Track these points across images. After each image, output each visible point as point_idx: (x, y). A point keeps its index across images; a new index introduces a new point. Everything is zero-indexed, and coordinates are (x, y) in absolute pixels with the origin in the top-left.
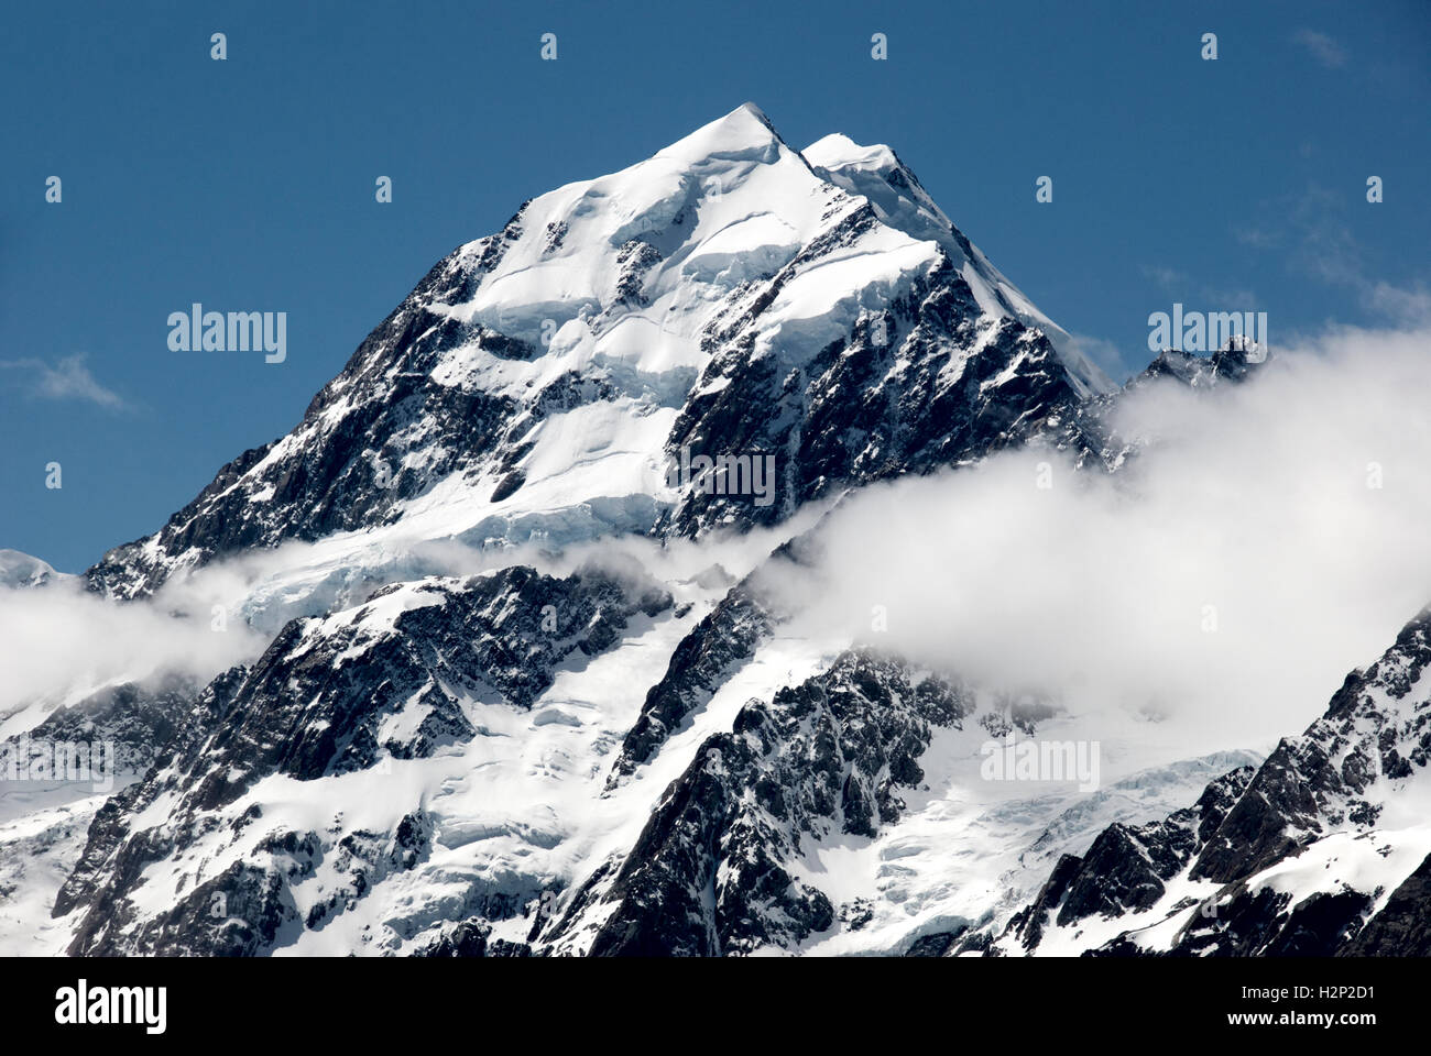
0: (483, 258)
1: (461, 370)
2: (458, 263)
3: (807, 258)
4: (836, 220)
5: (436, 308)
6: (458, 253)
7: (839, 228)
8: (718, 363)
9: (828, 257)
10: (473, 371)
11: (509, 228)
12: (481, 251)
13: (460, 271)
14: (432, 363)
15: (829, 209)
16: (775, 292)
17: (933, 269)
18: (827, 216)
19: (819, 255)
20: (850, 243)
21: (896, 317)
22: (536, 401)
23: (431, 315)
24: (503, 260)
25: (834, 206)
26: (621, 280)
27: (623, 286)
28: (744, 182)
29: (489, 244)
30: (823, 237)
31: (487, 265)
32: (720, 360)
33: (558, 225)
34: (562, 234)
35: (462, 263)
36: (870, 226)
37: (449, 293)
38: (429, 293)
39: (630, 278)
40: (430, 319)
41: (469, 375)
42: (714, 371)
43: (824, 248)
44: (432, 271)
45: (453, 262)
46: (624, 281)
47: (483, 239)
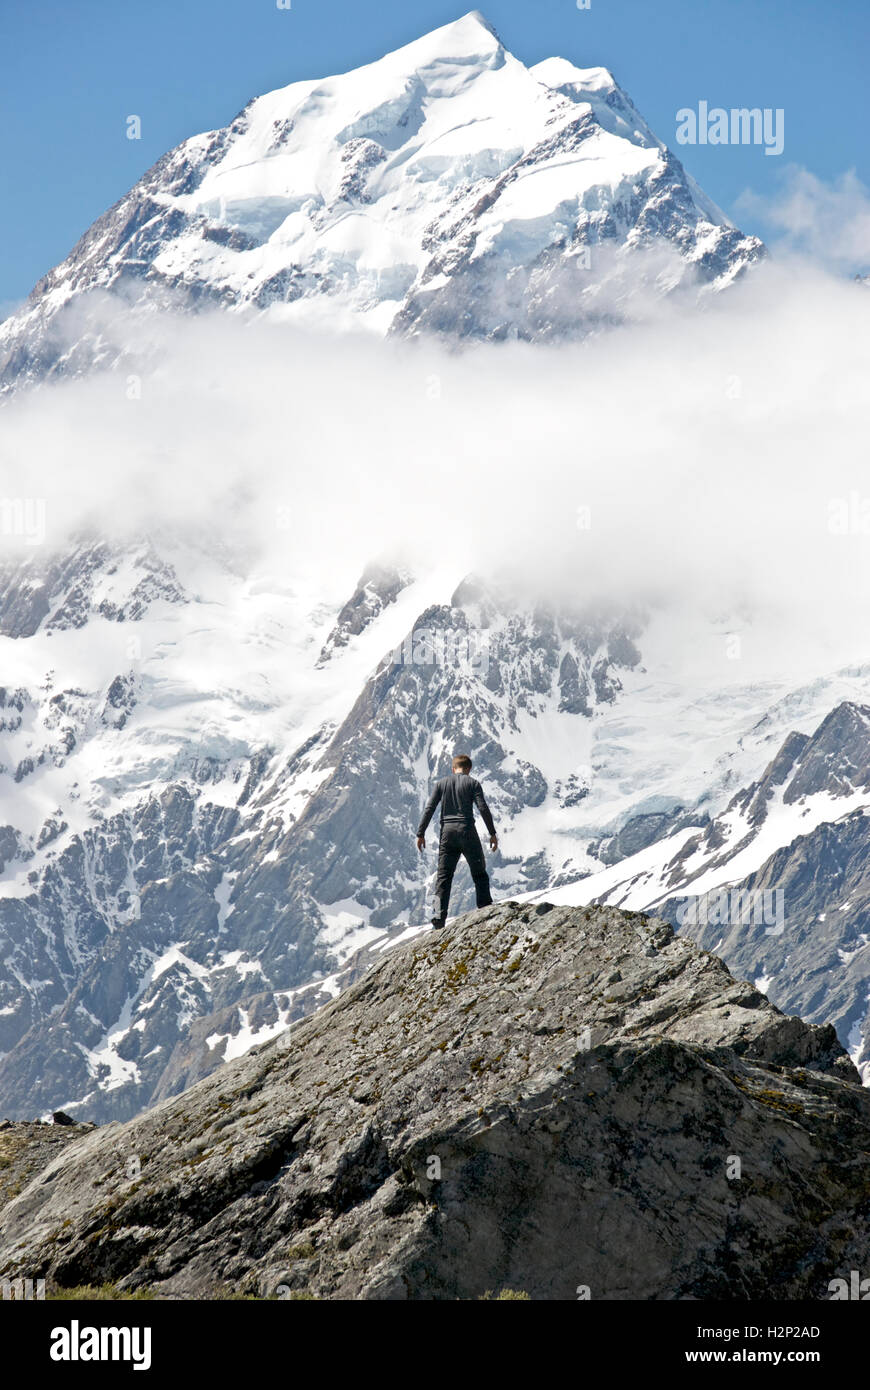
0: (209, 152)
1: (183, 259)
2: (183, 156)
3: (530, 162)
4: (561, 126)
5: (160, 199)
6: (184, 146)
7: (563, 134)
8: (438, 261)
9: (550, 162)
10: (196, 261)
11: (235, 123)
12: (207, 144)
13: (186, 163)
14: (153, 252)
15: (553, 115)
16: (497, 193)
17: (655, 175)
18: (550, 122)
19: (542, 159)
20: (573, 148)
21: (617, 221)
22: (257, 292)
23: (155, 205)
24: (228, 153)
25: (558, 112)
26: (345, 178)
27: (347, 184)
28: (469, 87)
29: (215, 139)
30: (547, 142)
31: (212, 159)
32: (441, 258)
33: (284, 122)
34: (288, 130)
35: (188, 156)
36: (593, 133)
37: (174, 184)
38: (154, 184)
39: (354, 177)
40: (153, 208)
41: (192, 264)
42: (435, 268)
43: (546, 153)
44: (158, 163)
45: (178, 154)
46: (348, 179)
47: (210, 133)
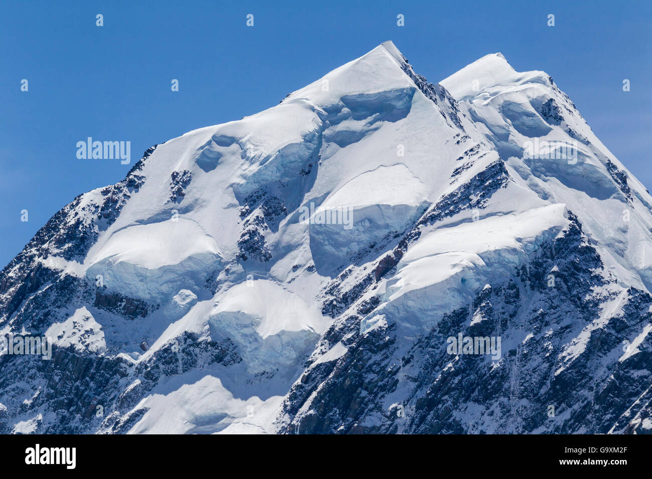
0: (103, 209)
1: (75, 330)
2: (76, 214)
3: (433, 219)
4: (466, 177)
5: (51, 263)
6: (77, 204)
7: (467, 187)
8: (337, 329)
9: (456, 218)
10: (87, 332)
11: (131, 177)
12: (100, 201)
13: (79, 222)
14: (47, 320)
15: (460, 164)
16: (399, 255)
17: (561, 235)
18: (457, 172)
19: (446, 215)
20: (478, 202)
21: (520, 286)
22: (152, 364)
23: (47, 269)
24: (123, 211)
25: (466, 160)
26: (243, 235)
27: (245, 242)
29: (110, 195)
30: (452, 195)
31: (107, 216)
32: (340, 326)
33: (181, 174)
34: (186, 183)
35: (81, 214)
36: (500, 184)
37: (66, 246)
38: (45, 246)
39: (253, 233)
40: (44, 273)
41: (83, 335)
42: (333, 337)
43: (451, 208)
44: (50, 221)
45: (72, 213)
46: (246, 237)
47: (104, 188)
